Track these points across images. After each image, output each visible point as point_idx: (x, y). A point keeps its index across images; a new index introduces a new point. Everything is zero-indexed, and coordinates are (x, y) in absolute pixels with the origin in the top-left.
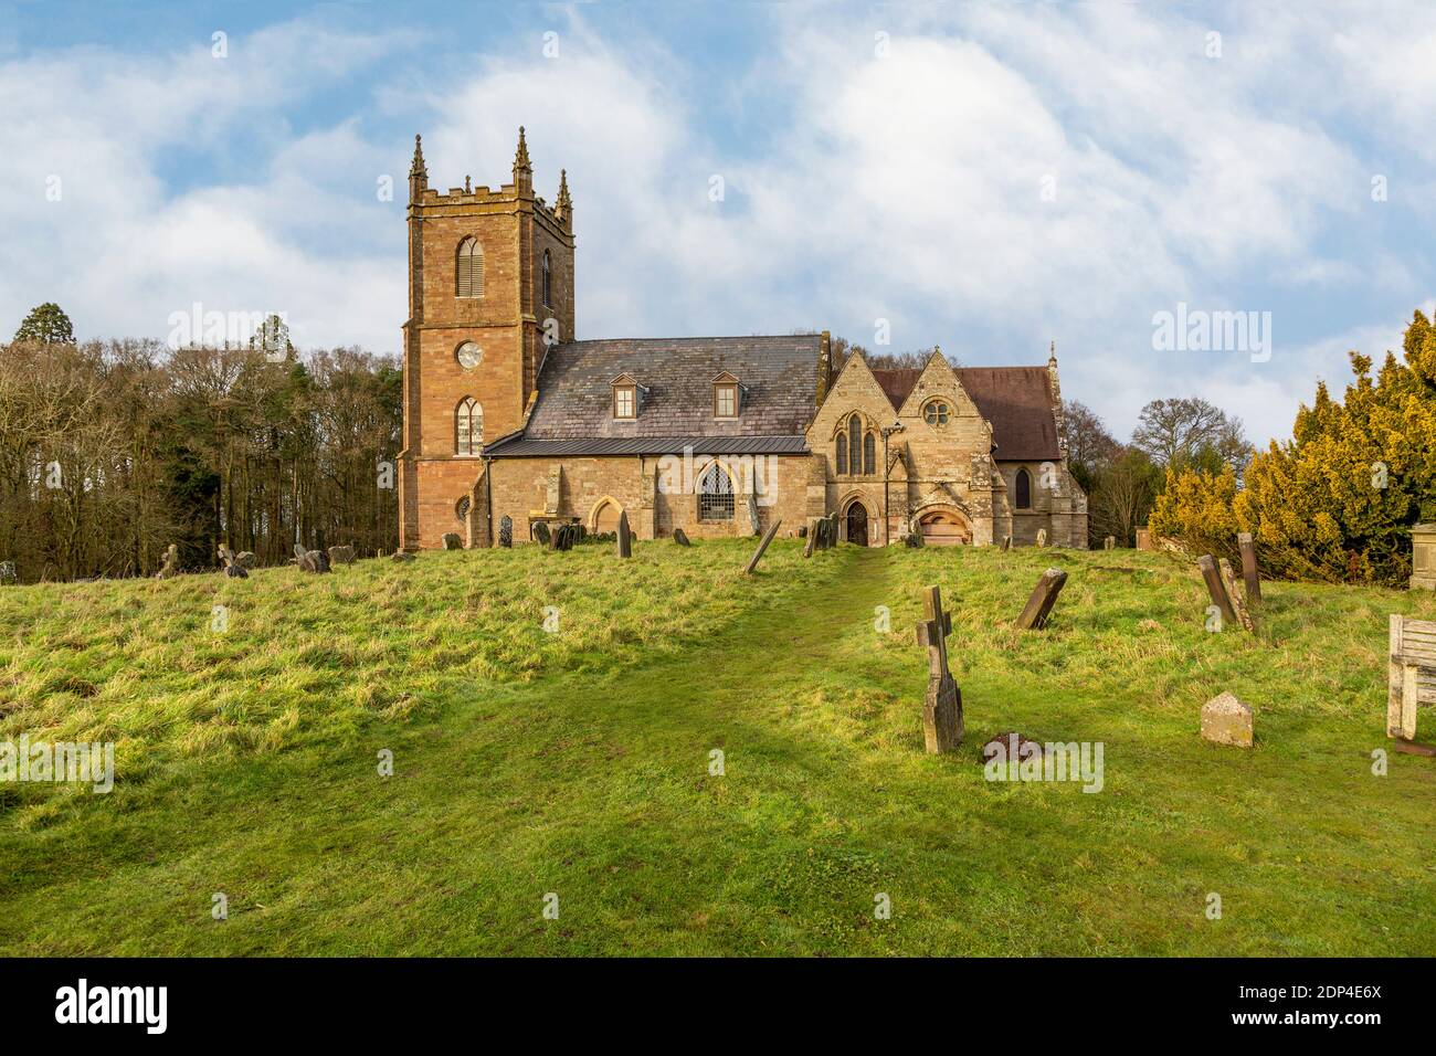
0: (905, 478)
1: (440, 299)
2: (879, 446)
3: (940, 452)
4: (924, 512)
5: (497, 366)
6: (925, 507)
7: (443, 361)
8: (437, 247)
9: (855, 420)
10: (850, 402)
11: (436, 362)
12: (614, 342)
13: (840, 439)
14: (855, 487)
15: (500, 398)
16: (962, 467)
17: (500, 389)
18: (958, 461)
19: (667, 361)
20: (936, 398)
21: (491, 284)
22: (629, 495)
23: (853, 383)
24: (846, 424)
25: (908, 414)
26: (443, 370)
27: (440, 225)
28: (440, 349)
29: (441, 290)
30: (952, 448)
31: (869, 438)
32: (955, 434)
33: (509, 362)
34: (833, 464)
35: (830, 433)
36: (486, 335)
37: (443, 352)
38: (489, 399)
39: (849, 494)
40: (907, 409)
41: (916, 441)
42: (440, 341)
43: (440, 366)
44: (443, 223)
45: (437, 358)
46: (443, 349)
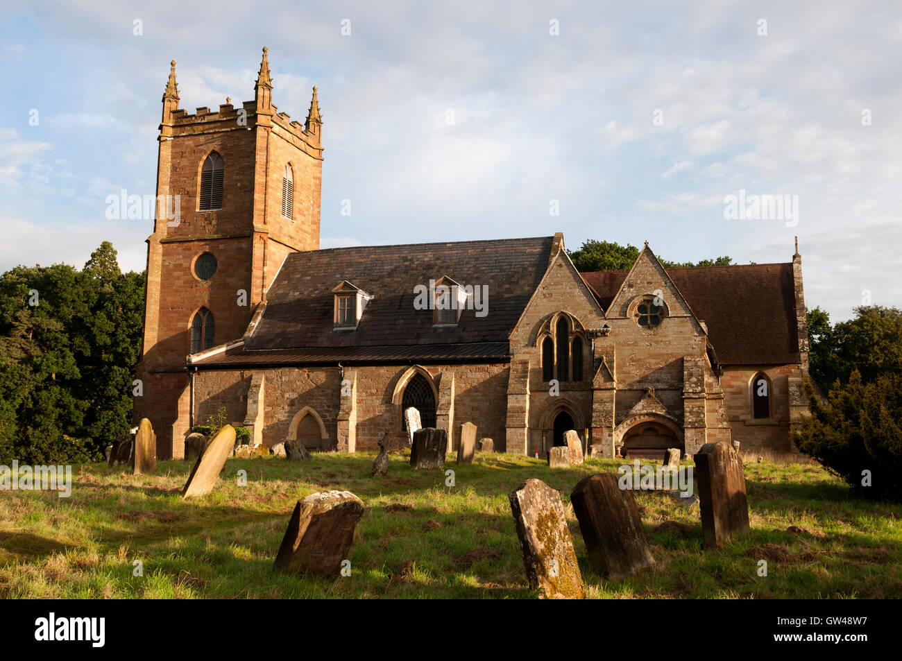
1: (182, 213)
2: (586, 350)
3: (651, 356)
5: (230, 276)
7: (182, 273)
8: (182, 164)
10: (555, 304)
11: (176, 274)
13: (548, 344)
14: (563, 394)
15: (232, 308)
16: (675, 372)
17: (232, 299)
18: (672, 365)
19: (396, 268)
20: (645, 299)
21: (229, 197)
22: (329, 406)
23: (557, 284)
24: (551, 329)
25: (614, 315)
26: (181, 282)
27: (187, 143)
28: (178, 263)
29: (184, 204)
30: (663, 351)
31: (577, 343)
32: (670, 337)
34: (538, 369)
36: (221, 247)
37: (181, 265)
38: (222, 309)
39: (555, 404)
40: (612, 310)
42: (179, 254)
43: (178, 278)
44: (189, 140)
45: (176, 271)
46: (182, 261)
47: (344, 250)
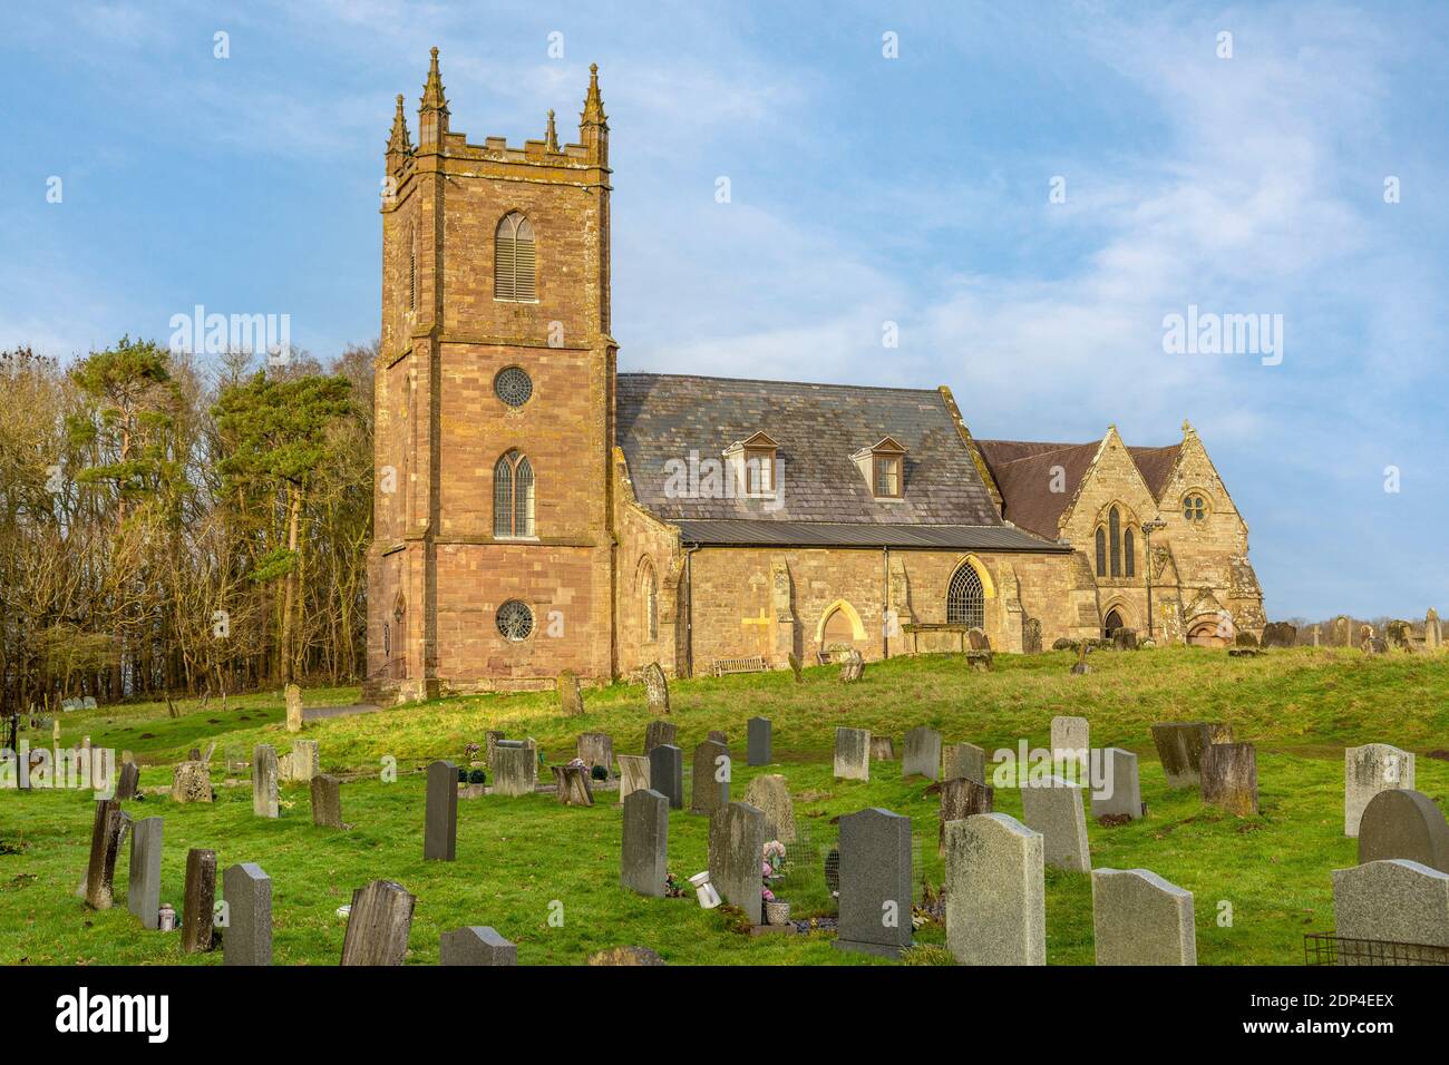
0: (1175, 582)
1: (470, 299)
2: (1139, 544)
3: (1201, 553)
4: (1195, 622)
5: (559, 406)
6: (1195, 618)
7: (477, 394)
8: (465, 221)
9: (1114, 513)
10: (1110, 490)
11: (466, 393)
12: (680, 380)
13: (1100, 533)
14: (1116, 592)
15: (563, 454)
16: (1221, 571)
17: (564, 439)
18: (1218, 564)
19: (766, 413)
20: (1194, 491)
21: (549, 285)
22: (868, 600)
23: (1113, 468)
24: (1105, 516)
25: (1168, 507)
26: (477, 407)
27: (472, 189)
28: (470, 376)
29: (472, 286)
30: (1211, 549)
31: (1129, 535)
32: (1213, 533)
33: (578, 402)
34: (1093, 563)
35: (1090, 527)
36: (544, 360)
38: (547, 454)
39: (1110, 601)
40: (1167, 502)
41: (1177, 539)
42: (472, 363)
43: (473, 400)
44: (475, 186)
45: (465, 388)
46: (476, 375)
47: (669, 379)
